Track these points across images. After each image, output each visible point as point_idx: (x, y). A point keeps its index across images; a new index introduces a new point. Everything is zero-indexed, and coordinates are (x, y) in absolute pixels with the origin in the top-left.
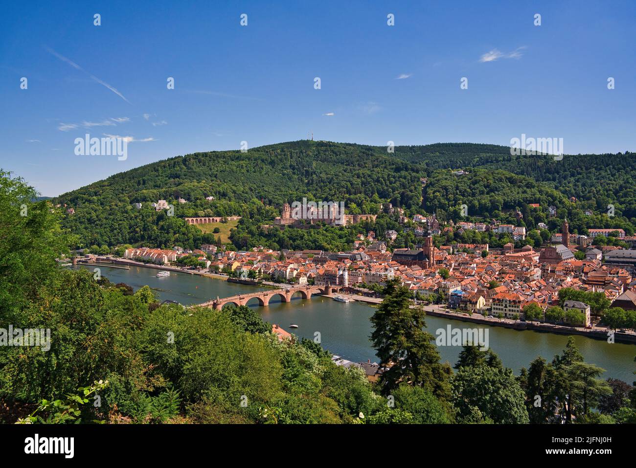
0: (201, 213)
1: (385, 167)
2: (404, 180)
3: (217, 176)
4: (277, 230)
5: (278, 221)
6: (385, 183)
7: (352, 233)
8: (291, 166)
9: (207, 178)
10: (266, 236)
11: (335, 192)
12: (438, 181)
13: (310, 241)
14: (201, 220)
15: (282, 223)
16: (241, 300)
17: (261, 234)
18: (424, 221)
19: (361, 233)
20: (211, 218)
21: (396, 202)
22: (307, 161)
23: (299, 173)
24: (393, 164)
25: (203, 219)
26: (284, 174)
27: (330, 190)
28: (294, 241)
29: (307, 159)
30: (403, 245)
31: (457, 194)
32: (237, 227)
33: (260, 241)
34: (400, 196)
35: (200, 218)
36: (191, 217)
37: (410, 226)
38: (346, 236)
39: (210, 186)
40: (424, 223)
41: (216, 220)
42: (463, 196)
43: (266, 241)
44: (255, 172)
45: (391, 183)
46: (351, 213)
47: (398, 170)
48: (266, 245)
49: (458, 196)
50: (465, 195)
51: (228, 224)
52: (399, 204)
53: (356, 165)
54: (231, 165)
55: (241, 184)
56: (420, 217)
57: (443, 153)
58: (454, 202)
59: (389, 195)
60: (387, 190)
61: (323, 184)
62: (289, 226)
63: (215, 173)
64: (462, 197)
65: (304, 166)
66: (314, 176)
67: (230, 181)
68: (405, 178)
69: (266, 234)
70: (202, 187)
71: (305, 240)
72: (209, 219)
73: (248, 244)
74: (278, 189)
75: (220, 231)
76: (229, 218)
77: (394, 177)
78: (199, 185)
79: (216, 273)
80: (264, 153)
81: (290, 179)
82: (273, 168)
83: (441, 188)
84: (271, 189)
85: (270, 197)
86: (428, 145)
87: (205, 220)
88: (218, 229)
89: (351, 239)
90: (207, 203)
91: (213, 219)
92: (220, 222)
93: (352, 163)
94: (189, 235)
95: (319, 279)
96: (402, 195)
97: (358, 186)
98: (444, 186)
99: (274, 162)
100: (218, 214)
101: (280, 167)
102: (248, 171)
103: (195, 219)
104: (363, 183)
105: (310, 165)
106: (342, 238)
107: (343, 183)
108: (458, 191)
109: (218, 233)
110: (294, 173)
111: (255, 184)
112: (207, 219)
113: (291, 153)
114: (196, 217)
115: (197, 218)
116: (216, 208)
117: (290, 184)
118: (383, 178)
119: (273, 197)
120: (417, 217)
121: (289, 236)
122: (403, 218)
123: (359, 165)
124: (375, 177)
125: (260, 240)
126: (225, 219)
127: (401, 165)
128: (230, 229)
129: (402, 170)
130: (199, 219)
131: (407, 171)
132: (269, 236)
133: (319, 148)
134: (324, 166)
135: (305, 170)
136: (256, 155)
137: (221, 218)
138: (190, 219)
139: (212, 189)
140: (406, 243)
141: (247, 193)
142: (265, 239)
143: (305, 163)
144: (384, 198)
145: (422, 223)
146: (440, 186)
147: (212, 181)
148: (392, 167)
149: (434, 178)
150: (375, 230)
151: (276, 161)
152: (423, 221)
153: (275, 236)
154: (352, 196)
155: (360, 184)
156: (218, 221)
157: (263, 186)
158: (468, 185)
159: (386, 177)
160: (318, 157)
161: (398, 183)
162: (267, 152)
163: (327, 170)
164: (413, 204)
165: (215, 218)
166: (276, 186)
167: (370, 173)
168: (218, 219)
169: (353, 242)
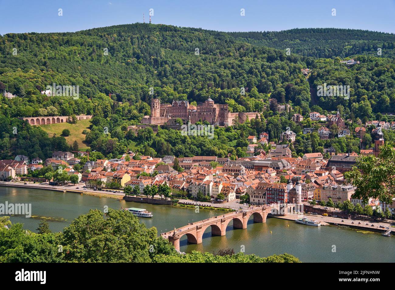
0: (42, 110)
1: (255, 56)
2: (283, 72)
3: (47, 64)
4: (149, 132)
5: (148, 121)
6: (261, 75)
7: (242, 135)
8: (134, 54)
9: (35, 67)
10: (135, 139)
11: (202, 85)
12: (328, 72)
13: (194, 145)
14: (43, 120)
15: (153, 123)
16: (198, 231)
17: (129, 137)
18: (324, 119)
19: (252, 134)
20: (56, 118)
21: (281, 98)
22: (153, 48)
23: (145, 62)
24: (264, 53)
25: (46, 118)
26: (127, 64)
27: (195, 83)
28: (174, 144)
29: (153, 45)
30: (310, 149)
31: (358, 87)
32: (90, 128)
33: (128, 146)
34: (284, 90)
35: (42, 118)
36: (30, 116)
37: (309, 126)
38: (235, 139)
39: (42, 76)
40: (324, 122)
41: (62, 120)
42: (367, 89)
43: (136, 146)
44: (92, 60)
45: (268, 74)
46: (235, 111)
47: (271, 59)
48: (138, 150)
49: (361, 90)
50: (369, 88)
51: (77, 125)
52: (284, 99)
53: (218, 54)
54: (60, 50)
55: (80, 75)
56: (317, 115)
57: (305, 41)
58: (356, 97)
59: (268, 89)
60: (266, 83)
61: (182, 76)
62: (163, 127)
63: (43, 60)
64: (366, 91)
65: (150, 55)
66: (167, 66)
67: (65, 71)
68: (283, 68)
69: (135, 137)
70: (31, 78)
71: (188, 144)
72: (53, 119)
73: (114, 150)
74: (125, 82)
75: (70, 134)
76: (78, 117)
77: (270, 68)
78: (26, 75)
79: (100, 190)
80: (99, 38)
81: (136, 69)
82: (112, 55)
83: (336, 80)
84: (117, 81)
85: (118, 92)
86: (285, 31)
87: (48, 119)
88: (68, 130)
89: (244, 142)
90: (45, 98)
91: (58, 119)
92: (67, 122)
93: (211, 52)
94: (34, 139)
95: (257, 194)
96: (287, 89)
97: (228, 78)
98: (339, 78)
99: (114, 50)
100: (64, 113)
101: (120, 55)
102: (83, 59)
103: (35, 119)
104: (233, 75)
105: (158, 53)
106: (231, 141)
107: (209, 75)
108: (359, 84)
109: (68, 136)
110: (139, 63)
111: (96, 75)
112: (51, 118)
113: (132, 39)
114: (36, 116)
115: (38, 118)
116: (60, 104)
117: (138, 75)
118: (257, 69)
119: (121, 92)
120: (313, 115)
121: (167, 139)
122: (298, 116)
123: (220, 53)
124: (247, 68)
125: (129, 144)
126: (73, 119)
127: (274, 54)
128: (82, 131)
129: (277, 59)
130: (40, 118)
131: (282, 60)
132: (139, 140)
133: (164, 33)
134: (175, 53)
135: (153, 59)
136: (89, 39)
137: (67, 117)
138: (29, 119)
139: (46, 80)
140: (313, 146)
141: (89, 86)
142: (135, 143)
143: (152, 51)
144: (263, 93)
145: (322, 122)
146: (335, 78)
147: (42, 70)
148: (264, 55)
149: (320, 68)
150: (268, 131)
151: (115, 47)
152: (322, 120)
153: (147, 139)
154: (226, 91)
155: (230, 76)
156: (64, 120)
157: (106, 78)
158: (370, 77)
159: (260, 67)
160: (166, 44)
161: (277, 75)
162: (101, 36)
163: (181, 59)
164: (303, 100)
165: (61, 118)
166: (121, 78)
167: (239, 63)
168: (64, 118)
169: (246, 145)
